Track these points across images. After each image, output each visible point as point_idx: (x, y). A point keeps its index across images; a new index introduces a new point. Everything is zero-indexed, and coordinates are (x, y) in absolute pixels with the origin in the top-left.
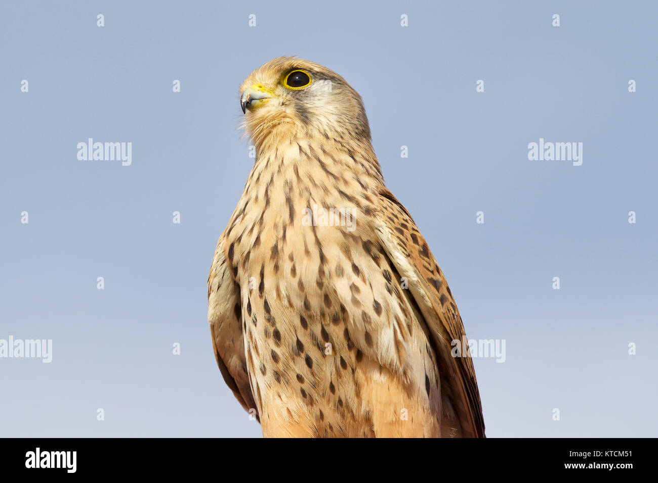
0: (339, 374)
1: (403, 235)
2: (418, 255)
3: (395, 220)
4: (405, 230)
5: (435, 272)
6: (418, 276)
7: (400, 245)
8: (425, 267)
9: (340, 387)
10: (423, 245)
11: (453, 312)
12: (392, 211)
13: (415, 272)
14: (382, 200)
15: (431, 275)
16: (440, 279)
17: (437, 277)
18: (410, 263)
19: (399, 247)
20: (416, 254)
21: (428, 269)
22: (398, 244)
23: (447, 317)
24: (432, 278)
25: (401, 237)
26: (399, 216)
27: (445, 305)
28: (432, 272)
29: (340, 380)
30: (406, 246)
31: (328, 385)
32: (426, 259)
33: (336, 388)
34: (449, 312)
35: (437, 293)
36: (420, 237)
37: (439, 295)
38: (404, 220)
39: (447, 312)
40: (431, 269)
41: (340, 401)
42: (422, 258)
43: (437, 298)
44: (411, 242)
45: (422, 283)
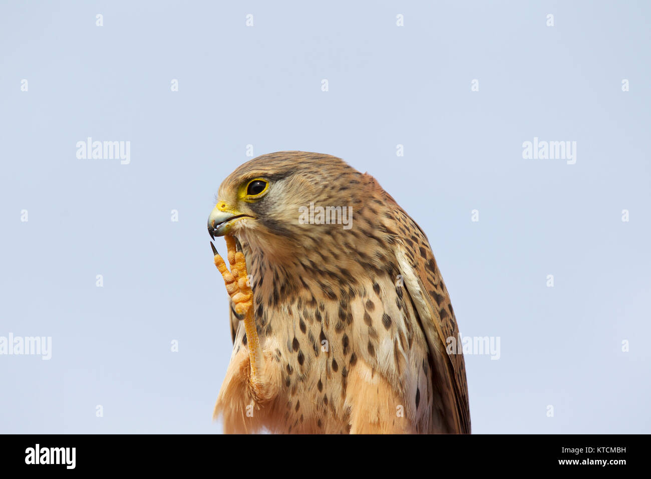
0: (328, 375)
1: (412, 246)
2: (424, 268)
3: (407, 231)
4: (415, 243)
5: (439, 287)
6: (421, 287)
7: (408, 255)
8: (429, 279)
9: (328, 386)
10: (431, 260)
11: (452, 328)
12: (405, 223)
13: (419, 283)
14: (397, 213)
15: (434, 289)
16: (443, 295)
17: (439, 291)
18: (414, 274)
19: (406, 257)
20: (422, 266)
21: (431, 282)
22: (406, 254)
23: (444, 331)
24: (434, 292)
25: (410, 248)
26: (411, 228)
27: (444, 319)
28: (436, 286)
29: (328, 380)
30: (413, 257)
31: (317, 382)
32: (431, 273)
33: (324, 387)
34: (448, 327)
35: (437, 306)
36: (428, 252)
37: (439, 309)
38: (415, 233)
39: (445, 327)
40: (434, 283)
41: (325, 399)
42: (427, 271)
43: (436, 311)
44: (418, 254)
45: (424, 295)
